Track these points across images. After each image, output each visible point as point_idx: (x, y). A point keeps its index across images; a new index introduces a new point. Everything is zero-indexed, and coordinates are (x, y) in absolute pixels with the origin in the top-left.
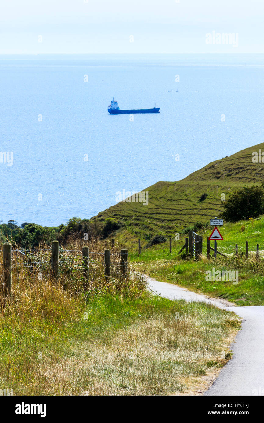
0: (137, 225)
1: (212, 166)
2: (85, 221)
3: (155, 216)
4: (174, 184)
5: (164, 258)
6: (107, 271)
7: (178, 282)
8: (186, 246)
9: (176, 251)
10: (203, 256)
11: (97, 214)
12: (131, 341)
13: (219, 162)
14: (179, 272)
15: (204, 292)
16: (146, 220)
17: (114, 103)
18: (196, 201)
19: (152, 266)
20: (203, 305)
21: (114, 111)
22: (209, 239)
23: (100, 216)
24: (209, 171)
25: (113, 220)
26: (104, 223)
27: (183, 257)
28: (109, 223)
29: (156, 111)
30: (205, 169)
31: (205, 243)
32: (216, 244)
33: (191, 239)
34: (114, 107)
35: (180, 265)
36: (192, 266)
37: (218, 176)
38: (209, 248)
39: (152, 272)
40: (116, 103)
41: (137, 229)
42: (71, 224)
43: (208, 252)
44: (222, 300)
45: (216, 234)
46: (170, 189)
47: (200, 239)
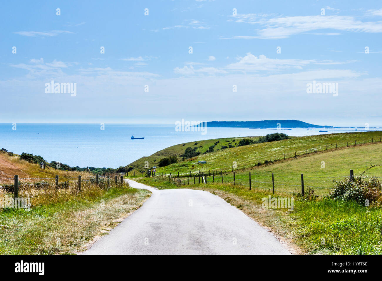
0: (137, 168)
1: (157, 153)
2: (124, 167)
3: (142, 166)
4: (147, 157)
5: (141, 177)
6: (116, 182)
7: (144, 183)
8: (147, 174)
9: (144, 175)
10: (151, 176)
11: (127, 165)
12: (114, 202)
13: (160, 151)
14: (144, 181)
15: (151, 186)
16: (140, 167)
17: (132, 136)
18: (153, 162)
19: (138, 179)
20: (144, 190)
21: (133, 138)
22: (153, 172)
23: (128, 166)
24: (157, 154)
25: (131, 167)
26: (129, 168)
27: (146, 177)
28: (130, 168)
29: (143, 138)
30: (156, 153)
31: (152, 173)
32: (154, 173)
33: (148, 172)
34: (133, 137)
35: (145, 178)
36: (148, 179)
37: (159, 155)
38: (153, 174)
39: (137, 181)
40: (133, 136)
41: (137, 169)
42: (120, 168)
43: (153, 175)
44: (155, 188)
45: (154, 170)
46: (146, 159)
47: (150, 172)
